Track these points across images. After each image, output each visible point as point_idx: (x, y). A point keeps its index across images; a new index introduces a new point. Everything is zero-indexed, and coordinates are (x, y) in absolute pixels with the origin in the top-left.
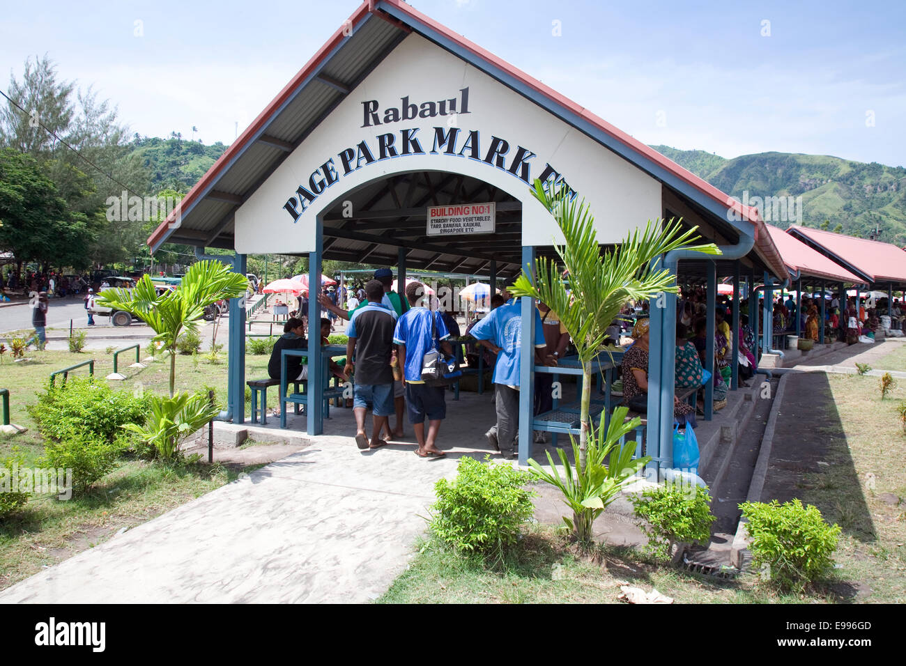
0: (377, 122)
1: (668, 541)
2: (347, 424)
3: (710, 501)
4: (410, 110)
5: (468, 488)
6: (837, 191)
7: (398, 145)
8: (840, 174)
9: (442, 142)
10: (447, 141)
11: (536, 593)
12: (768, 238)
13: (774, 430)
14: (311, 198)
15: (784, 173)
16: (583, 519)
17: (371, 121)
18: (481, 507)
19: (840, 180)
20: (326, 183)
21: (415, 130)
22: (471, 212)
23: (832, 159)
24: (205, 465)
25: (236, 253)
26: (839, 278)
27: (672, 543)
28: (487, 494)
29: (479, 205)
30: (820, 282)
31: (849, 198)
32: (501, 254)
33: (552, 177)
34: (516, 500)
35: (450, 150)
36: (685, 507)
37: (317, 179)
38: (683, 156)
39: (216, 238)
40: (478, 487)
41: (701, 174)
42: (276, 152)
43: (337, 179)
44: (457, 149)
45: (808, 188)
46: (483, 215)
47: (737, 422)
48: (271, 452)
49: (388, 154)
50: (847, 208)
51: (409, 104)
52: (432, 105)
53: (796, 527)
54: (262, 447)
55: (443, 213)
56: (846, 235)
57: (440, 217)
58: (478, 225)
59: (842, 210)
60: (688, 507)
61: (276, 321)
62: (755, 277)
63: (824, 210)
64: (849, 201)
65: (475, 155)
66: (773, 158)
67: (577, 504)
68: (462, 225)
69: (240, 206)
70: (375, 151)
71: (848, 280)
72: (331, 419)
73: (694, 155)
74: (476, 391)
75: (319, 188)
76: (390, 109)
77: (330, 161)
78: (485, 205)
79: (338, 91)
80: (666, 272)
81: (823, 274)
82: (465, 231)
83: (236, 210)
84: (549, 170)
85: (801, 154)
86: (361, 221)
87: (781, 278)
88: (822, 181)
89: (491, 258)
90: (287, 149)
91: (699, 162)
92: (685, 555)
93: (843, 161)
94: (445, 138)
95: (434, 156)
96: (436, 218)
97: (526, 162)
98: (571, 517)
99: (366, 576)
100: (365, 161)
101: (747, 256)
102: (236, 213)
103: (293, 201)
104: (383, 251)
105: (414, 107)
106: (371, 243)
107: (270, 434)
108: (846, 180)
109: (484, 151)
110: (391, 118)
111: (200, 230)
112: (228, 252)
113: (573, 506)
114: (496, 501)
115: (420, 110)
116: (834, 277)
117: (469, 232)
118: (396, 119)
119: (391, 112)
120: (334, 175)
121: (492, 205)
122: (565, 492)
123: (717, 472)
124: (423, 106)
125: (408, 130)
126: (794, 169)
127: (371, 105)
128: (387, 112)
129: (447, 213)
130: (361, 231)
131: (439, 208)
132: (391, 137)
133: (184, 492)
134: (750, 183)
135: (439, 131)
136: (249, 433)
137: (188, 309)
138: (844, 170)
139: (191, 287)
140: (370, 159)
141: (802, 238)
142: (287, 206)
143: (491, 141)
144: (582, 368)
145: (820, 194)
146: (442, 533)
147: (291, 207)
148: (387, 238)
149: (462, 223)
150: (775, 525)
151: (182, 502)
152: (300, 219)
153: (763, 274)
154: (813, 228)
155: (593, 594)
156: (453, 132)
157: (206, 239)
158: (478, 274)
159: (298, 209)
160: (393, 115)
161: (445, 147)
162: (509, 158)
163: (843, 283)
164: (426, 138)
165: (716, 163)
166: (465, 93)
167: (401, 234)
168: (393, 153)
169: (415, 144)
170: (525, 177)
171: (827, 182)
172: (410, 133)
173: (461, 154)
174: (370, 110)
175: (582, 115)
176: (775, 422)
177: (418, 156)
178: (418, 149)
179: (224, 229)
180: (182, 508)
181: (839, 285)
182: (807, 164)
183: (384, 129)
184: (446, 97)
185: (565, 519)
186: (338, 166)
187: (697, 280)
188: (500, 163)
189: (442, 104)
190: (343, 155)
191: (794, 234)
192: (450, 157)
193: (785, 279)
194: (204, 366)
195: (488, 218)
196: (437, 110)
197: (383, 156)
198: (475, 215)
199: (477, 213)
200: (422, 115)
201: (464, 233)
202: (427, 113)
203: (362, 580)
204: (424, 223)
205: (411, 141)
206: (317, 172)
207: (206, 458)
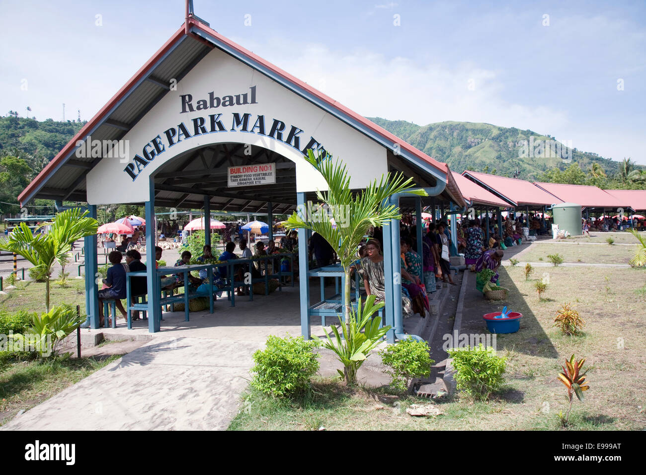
0: (191, 109)
1: (405, 378)
2: (177, 323)
3: (429, 350)
4: (215, 101)
5: (276, 354)
6: (492, 146)
7: (207, 125)
8: (493, 136)
9: (238, 123)
10: (242, 122)
11: (326, 419)
12: (453, 181)
13: (463, 305)
14: (145, 163)
15: (458, 135)
16: (351, 369)
17: (187, 109)
18: (287, 367)
19: (493, 139)
20: (156, 152)
21: (219, 115)
22: (258, 169)
23: (488, 126)
24: (75, 360)
25: (88, 204)
26: (496, 204)
27: (408, 379)
28: (289, 357)
29: (264, 165)
30: (485, 207)
31: (500, 151)
32: (275, 197)
33: (315, 146)
34: (309, 359)
35: (245, 129)
36: (415, 355)
37: (149, 150)
38: (392, 124)
39: (72, 194)
40: (283, 353)
41: (404, 136)
42: (117, 131)
43: (164, 149)
44: (250, 128)
45: (474, 144)
46: (267, 172)
47: (439, 302)
48: (123, 347)
49: (200, 131)
50: (499, 157)
51: (214, 97)
52: (231, 98)
53: (481, 360)
54: (115, 344)
55: (239, 171)
56: (498, 176)
57: (237, 174)
58: (264, 179)
59: (495, 158)
60: (416, 355)
61: (106, 253)
62: (445, 205)
63: (484, 159)
64: (499, 153)
65: (262, 132)
66: (451, 125)
67: (347, 360)
68: (253, 179)
69: (91, 169)
70: (191, 129)
71: (502, 205)
72: (164, 320)
73: (399, 124)
74: (264, 294)
75: (151, 157)
76: (201, 101)
77: (158, 137)
78: (268, 165)
79: (162, 88)
80: (393, 206)
81: (487, 202)
82: (254, 183)
83: (87, 173)
84: (313, 141)
85: (468, 122)
86: (177, 178)
87: (461, 207)
88: (482, 139)
89: (268, 200)
90: (124, 129)
91: (402, 128)
92: (415, 388)
93: (494, 126)
94: (241, 121)
95: (233, 132)
96: (234, 174)
97: (297, 136)
98: (342, 370)
99: (211, 421)
100: (184, 136)
101: (441, 194)
102: (87, 175)
103: (131, 165)
104: (192, 199)
105: (218, 99)
106: (184, 193)
107: (121, 334)
108: (496, 139)
109: (268, 128)
110: (202, 107)
111: (59, 189)
112: (83, 203)
113: (343, 361)
114: (297, 361)
115: (222, 101)
116: (493, 203)
117: (258, 184)
118: (205, 107)
119: (202, 103)
120: (161, 147)
121: (273, 165)
122: (337, 352)
123: (430, 335)
124: (224, 98)
125: (214, 115)
126: (464, 132)
127: (187, 98)
128: (198, 102)
129: (241, 171)
130: (178, 185)
131: (236, 168)
132: (202, 120)
133: (64, 380)
134: (437, 142)
135: (236, 116)
136: (104, 335)
137: (59, 246)
138: (495, 133)
139: (60, 230)
140: (187, 135)
141: (472, 179)
142: (127, 170)
143: (273, 122)
144: (344, 272)
145: (481, 148)
146: (260, 387)
147: (129, 169)
148: (196, 190)
149: (252, 178)
150: (470, 360)
151: (64, 387)
152: (137, 179)
153: (449, 204)
154: (478, 172)
155: (362, 416)
156: (246, 116)
157: (63, 195)
158: (259, 212)
159: (136, 171)
160: (203, 105)
161: (241, 127)
162: (286, 134)
163: (498, 208)
164: (227, 120)
165: (414, 129)
166: (254, 90)
167: (205, 186)
168: (204, 131)
169: (220, 124)
170: (297, 146)
171: (485, 140)
172: (216, 117)
173: (252, 131)
174: (186, 101)
175: (335, 106)
176: (463, 300)
177: (222, 133)
178: (222, 128)
179: (79, 187)
180: (65, 391)
181: (497, 209)
182: (472, 129)
183: (197, 114)
184: (241, 92)
185: (338, 371)
186: (164, 140)
187: (407, 209)
188: (280, 137)
189: (238, 97)
190: (167, 133)
191: (467, 176)
192: (244, 133)
193: (463, 207)
194: (56, 290)
195: (270, 174)
196: (235, 101)
197: (197, 133)
198: (262, 172)
199: (262, 171)
200: (224, 105)
201: (254, 184)
202: (227, 103)
203: (209, 424)
204: (226, 177)
205: (217, 123)
206: (148, 145)
207: (75, 355)
